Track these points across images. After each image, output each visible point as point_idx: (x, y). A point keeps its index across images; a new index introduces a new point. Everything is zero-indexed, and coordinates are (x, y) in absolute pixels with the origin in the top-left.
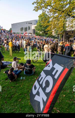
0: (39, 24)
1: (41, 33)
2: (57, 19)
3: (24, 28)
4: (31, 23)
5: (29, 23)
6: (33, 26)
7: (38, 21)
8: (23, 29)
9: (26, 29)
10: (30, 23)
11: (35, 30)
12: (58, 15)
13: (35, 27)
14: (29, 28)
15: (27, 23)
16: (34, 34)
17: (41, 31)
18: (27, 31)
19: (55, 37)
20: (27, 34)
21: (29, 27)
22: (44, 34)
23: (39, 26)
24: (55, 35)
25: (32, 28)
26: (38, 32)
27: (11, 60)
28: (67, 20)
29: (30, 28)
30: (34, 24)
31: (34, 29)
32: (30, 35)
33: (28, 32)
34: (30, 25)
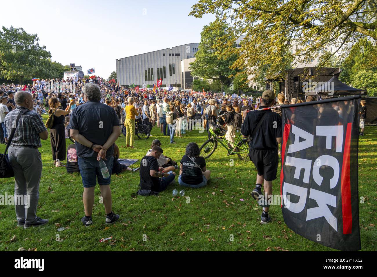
0: (203, 54)
1: (210, 81)
2: (260, 34)
3: (155, 71)
4: (178, 55)
5: (170, 55)
6: (182, 62)
7: (198, 47)
8: (152, 74)
9: (162, 74)
10: (173, 55)
11: (192, 74)
12: (262, 24)
13: (192, 64)
14: (172, 70)
15: (164, 55)
16: (188, 86)
17: (210, 76)
18: (165, 77)
19: (256, 92)
20: (167, 88)
21: (170, 66)
22: (219, 85)
23: (204, 61)
24: (255, 87)
25: (180, 69)
26: (202, 79)
27: (132, 155)
28: (291, 37)
29: (174, 68)
30: (188, 57)
31: (189, 70)
32: (175, 89)
33: (168, 80)
34: (173, 60)
